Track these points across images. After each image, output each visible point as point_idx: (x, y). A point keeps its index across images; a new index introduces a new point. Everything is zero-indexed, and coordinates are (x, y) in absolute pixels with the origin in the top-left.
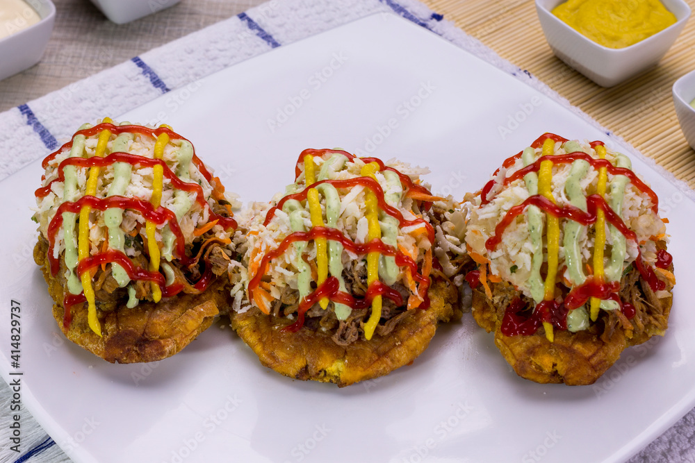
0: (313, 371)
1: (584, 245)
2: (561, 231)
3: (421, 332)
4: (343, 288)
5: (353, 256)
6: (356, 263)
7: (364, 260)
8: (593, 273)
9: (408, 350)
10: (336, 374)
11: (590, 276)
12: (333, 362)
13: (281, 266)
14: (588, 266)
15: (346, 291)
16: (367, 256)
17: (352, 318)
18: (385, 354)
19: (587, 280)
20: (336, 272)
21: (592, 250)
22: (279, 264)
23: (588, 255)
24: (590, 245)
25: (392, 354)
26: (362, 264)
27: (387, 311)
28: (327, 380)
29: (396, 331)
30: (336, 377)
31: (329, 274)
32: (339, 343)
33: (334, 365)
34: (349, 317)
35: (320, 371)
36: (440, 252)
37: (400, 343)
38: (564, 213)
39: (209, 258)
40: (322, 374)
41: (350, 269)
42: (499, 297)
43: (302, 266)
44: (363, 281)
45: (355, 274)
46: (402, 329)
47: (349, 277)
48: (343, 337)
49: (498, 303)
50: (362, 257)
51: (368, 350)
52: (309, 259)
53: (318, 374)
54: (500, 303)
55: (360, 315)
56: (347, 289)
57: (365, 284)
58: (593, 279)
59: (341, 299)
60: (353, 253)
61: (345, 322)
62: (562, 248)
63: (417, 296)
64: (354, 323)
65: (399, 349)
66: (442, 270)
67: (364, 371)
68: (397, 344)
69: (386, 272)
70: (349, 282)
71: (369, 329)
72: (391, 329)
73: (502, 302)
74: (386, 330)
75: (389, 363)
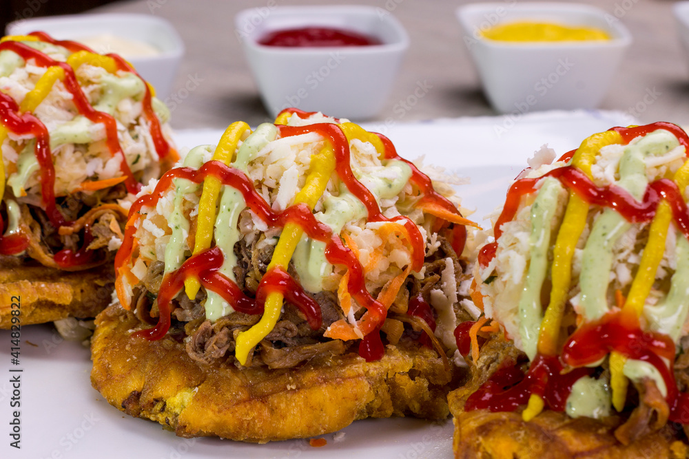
0: (146, 398)
1: (622, 256)
2: (587, 225)
3: (339, 384)
4: (227, 270)
5: (260, 225)
6: (262, 237)
7: (277, 238)
8: (622, 307)
9: (306, 404)
10: (177, 410)
11: (616, 309)
12: (179, 388)
13: (150, 220)
14: (617, 292)
15: (231, 276)
16: (282, 231)
17: (227, 321)
18: (263, 398)
19: (607, 315)
20: (225, 243)
21: (635, 270)
22: (149, 216)
23: (624, 275)
24: (633, 259)
25: (274, 400)
26: (270, 242)
27: (291, 330)
28: (161, 418)
29: (296, 370)
30: (176, 415)
31: (213, 243)
32: (192, 355)
33: (179, 394)
34: (222, 318)
35: (157, 401)
36: (440, 298)
37: (294, 387)
38: (602, 197)
39: (92, 225)
40: (158, 407)
41: (250, 246)
42: (485, 357)
43: (175, 219)
44: (261, 265)
45: (254, 253)
46: (309, 370)
47: (245, 258)
48: (202, 347)
49: (481, 368)
50: (275, 230)
51: (237, 380)
52: (192, 214)
53: (152, 405)
54: (484, 368)
55: (242, 322)
56: (235, 275)
57: (263, 271)
58: (619, 314)
59: (222, 288)
60: (260, 220)
61: (212, 324)
62: (579, 252)
63: (353, 327)
64: (226, 330)
65: (289, 395)
66: (433, 327)
67: (220, 412)
68: (289, 387)
69: (307, 266)
70: (243, 265)
71: (245, 343)
72: (288, 362)
73: (488, 367)
74: (276, 358)
75: (266, 413)
